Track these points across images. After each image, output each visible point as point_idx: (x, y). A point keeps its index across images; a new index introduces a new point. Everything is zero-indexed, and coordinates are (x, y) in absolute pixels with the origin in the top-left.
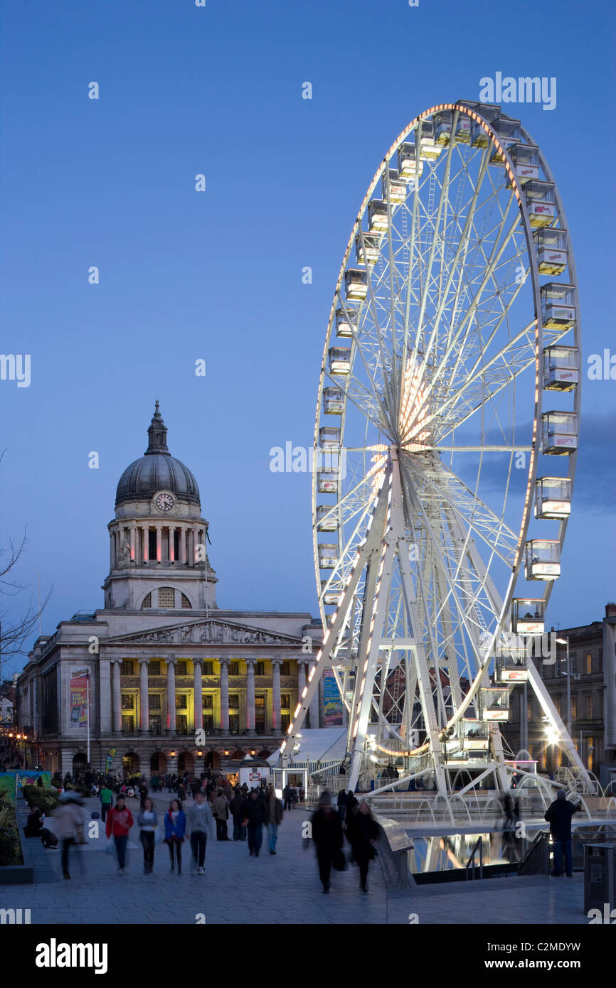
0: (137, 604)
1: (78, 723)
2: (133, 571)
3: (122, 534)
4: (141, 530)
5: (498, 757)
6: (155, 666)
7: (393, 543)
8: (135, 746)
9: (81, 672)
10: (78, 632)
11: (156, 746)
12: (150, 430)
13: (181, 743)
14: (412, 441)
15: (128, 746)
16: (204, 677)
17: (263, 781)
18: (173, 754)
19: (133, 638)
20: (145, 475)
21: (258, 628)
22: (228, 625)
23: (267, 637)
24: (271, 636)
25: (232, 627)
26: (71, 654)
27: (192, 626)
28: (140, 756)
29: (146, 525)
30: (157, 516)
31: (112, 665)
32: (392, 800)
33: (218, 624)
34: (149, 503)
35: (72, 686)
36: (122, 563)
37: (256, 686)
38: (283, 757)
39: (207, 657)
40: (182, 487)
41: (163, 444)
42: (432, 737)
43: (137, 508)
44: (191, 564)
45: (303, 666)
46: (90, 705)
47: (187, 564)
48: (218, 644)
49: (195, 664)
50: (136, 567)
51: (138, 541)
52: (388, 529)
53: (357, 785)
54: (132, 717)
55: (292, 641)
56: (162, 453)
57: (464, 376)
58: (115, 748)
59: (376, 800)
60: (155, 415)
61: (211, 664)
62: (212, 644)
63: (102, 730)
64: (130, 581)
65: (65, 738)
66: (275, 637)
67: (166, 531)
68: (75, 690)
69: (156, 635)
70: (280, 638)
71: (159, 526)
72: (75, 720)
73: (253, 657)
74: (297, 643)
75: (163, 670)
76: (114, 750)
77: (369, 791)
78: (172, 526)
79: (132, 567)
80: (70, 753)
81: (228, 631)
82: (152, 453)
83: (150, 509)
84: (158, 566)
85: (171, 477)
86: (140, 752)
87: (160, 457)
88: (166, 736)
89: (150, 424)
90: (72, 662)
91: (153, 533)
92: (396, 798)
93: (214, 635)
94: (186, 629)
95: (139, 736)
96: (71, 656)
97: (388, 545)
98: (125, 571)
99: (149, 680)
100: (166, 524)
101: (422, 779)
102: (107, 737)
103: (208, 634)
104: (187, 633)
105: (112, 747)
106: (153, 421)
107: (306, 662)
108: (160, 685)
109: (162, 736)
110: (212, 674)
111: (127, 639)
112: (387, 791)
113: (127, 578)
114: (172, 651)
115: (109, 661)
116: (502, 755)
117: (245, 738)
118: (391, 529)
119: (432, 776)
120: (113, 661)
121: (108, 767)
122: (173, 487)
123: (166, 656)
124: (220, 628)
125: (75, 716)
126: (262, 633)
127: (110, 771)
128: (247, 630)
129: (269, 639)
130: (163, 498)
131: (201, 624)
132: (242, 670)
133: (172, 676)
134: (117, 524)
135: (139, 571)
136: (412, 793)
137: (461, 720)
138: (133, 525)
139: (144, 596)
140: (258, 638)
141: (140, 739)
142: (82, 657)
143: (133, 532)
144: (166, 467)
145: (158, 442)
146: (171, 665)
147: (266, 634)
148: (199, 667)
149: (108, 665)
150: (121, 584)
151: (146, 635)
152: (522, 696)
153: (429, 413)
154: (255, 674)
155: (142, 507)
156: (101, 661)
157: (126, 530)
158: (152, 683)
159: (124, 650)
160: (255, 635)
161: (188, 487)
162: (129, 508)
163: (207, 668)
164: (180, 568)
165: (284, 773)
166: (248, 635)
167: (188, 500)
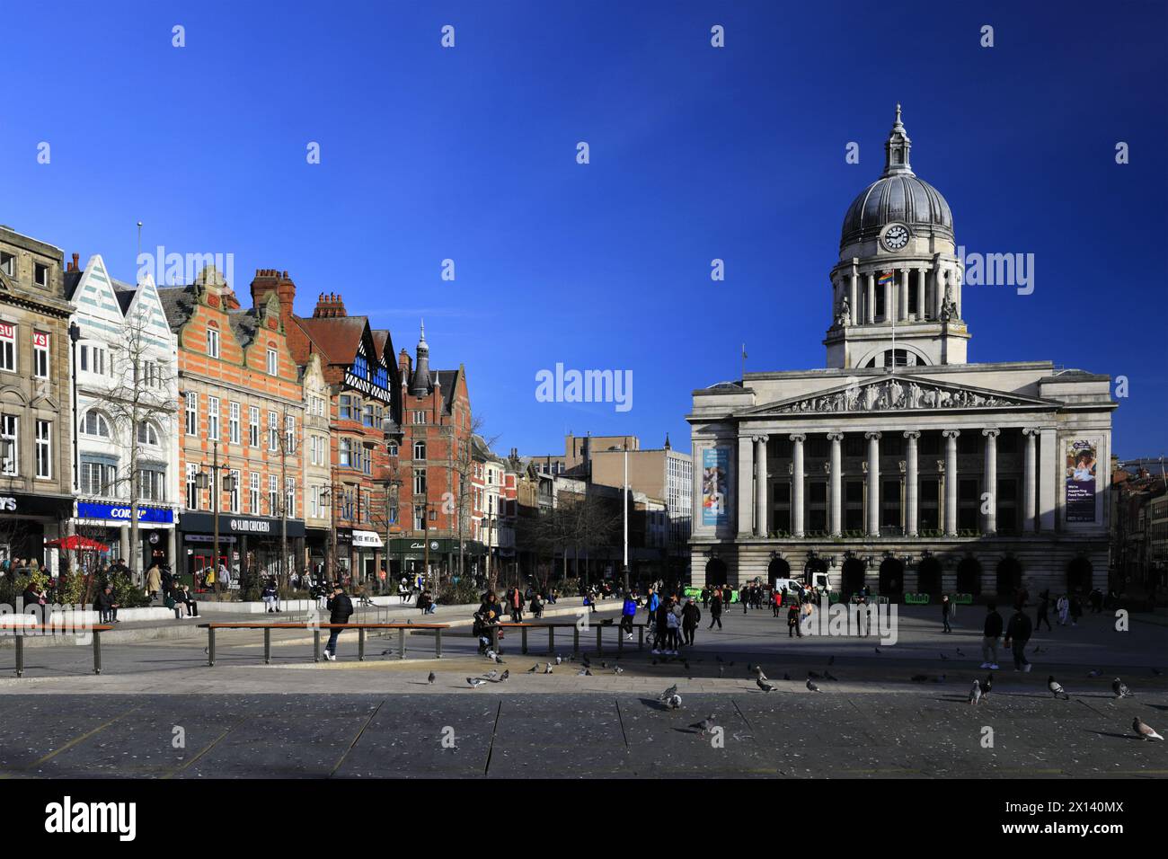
4: (865, 278)
6: (813, 445)
8: (783, 551)
10: (715, 403)
11: (811, 551)
13: (846, 547)
19: (783, 408)
21: (961, 386)
22: (917, 383)
23: (975, 397)
24: (981, 395)
25: (923, 386)
26: (705, 432)
27: (864, 387)
28: (791, 563)
31: (755, 445)
33: (902, 382)
37: (964, 468)
44: (932, 316)
45: (1032, 438)
47: (928, 316)
48: (901, 410)
49: (869, 440)
50: (860, 326)
51: (860, 292)
55: (1014, 402)
62: (893, 410)
63: (741, 530)
64: (846, 344)
65: (696, 538)
66: (987, 397)
69: (814, 402)
73: (953, 426)
74: (1022, 405)
80: (703, 559)
81: (917, 392)
82: (890, 172)
84: (886, 322)
86: (791, 559)
88: (827, 537)
90: (706, 442)
93: (896, 399)
95: (789, 538)
96: (705, 435)
98: (841, 332)
99: (811, 464)
102: (745, 538)
103: (886, 397)
107: (1037, 432)
109: (821, 538)
111: (774, 410)
114: (836, 422)
115: (750, 439)
117: (938, 540)
120: (756, 439)
123: (828, 430)
124: (905, 388)
126: (968, 392)
128: (944, 390)
131: (878, 384)
133: (836, 457)
135: (859, 331)
138: (854, 272)
139: (865, 363)
140: (961, 399)
141: (790, 542)
142: (719, 435)
146: (836, 441)
147: (974, 393)
148: (874, 444)
149: (751, 446)
150: (836, 348)
156: (740, 439)
158: (814, 467)
159: (770, 424)
160: (957, 396)
164: (916, 322)
166: (946, 395)
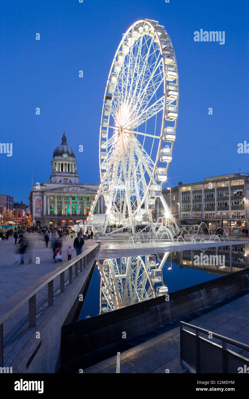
0: (58, 181)
1: (37, 213)
2: (57, 174)
3: (54, 164)
4: (59, 164)
5: (151, 222)
6: (59, 197)
7: (119, 157)
8: (53, 219)
9: (38, 199)
11: (59, 219)
12: (62, 138)
13: (66, 218)
14: (125, 128)
15: (51, 219)
16: (73, 201)
17: (81, 229)
18: (64, 221)
19: (53, 190)
20: (60, 150)
23: (89, 190)
24: (91, 190)
25: (80, 188)
26: (35, 194)
27: (69, 187)
29: (60, 163)
30: (63, 160)
31: (47, 197)
32: (117, 235)
33: (76, 186)
34: (61, 156)
35: (36, 203)
36: (54, 172)
37: (87, 203)
38: (88, 222)
39: (73, 195)
40: (70, 153)
41: (66, 142)
42: (131, 215)
43: (58, 158)
44: (72, 173)
46: (42, 208)
47: (71, 172)
48: (76, 192)
49: (70, 197)
50: (58, 173)
51: (58, 166)
52: (118, 152)
53: (106, 230)
54: (52, 211)
56: (65, 144)
57: (141, 110)
58: (47, 219)
59: (112, 235)
60: (64, 135)
61: (75, 197)
62: (75, 192)
63: (44, 215)
64: (56, 176)
67: (66, 164)
68: (36, 204)
69: (59, 189)
70: (93, 191)
71: (64, 163)
72: (36, 212)
73: (86, 195)
75: (62, 199)
76: (47, 220)
77: (110, 232)
78: (67, 163)
79: (56, 173)
81: (79, 188)
82: (63, 144)
83: (62, 158)
84: (64, 173)
85: (67, 150)
86: (54, 221)
87: (65, 145)
88: (62, 216)
89: (62, 137)
90: (36, 196)
91: (62, 165)
92: (119, 235)
93: (75, 190)
94: (68, 188)
95: (54, 216)
96: (36, 194)
97: (118, 157)
98: (55, 174)
99: (57, 201)
100: (66, 162)
101: (127, 228)
102: (45, 216)
103: (73, 189)
104: (68, 189)
105: (46, 219)
106: (63, 136)
108: (61, 203)
109: (60, 216)
110: (75, 200)
111: (51, 190)
112: (116, 232)
113: (55, 176)
114: (64, 194)
116: (152, 221)
117: (83, 217)
118: (119, 152)
119: (130, 227)
120: (47, 196)
121: (45, 225)
122: (68, 153)
123: (62, 195)
124: (77, 187)
125: (36, 211)
127: (46, 226)
128: (84, 188)
129: (90, 191)
130: (65, 156)
131: (72, 186)
132: (83, 199)
133: (64, 200)
134: (53, 162)
135: (58, 174)
136: (124, 233)
137: (140, 209)
138: (57, 162)
139: (60, 181)
140: (87, 191)
141: (55, 217)
142: (39, 195)
143: (57, 164)
144: (66, 148)
145: (64, 141)
146: (63, 197)
148: (71, 198)
150: (54, 177)
151: (57, 189)
152: (157, 205)
153: (130, 121)
154: (86, 200)
155: (60, 158)
156: (44, 196)
157: (55, 163)
158: (58, 202)
159: (50, 193)
160: (86, 190)
161: (72, 153)
162: (56, 158)
163: (73, 198)
164: (69, 173)
165: (86, 226)
166: (84, 190)
167: (72, 156)
